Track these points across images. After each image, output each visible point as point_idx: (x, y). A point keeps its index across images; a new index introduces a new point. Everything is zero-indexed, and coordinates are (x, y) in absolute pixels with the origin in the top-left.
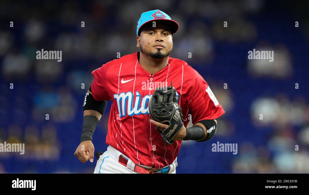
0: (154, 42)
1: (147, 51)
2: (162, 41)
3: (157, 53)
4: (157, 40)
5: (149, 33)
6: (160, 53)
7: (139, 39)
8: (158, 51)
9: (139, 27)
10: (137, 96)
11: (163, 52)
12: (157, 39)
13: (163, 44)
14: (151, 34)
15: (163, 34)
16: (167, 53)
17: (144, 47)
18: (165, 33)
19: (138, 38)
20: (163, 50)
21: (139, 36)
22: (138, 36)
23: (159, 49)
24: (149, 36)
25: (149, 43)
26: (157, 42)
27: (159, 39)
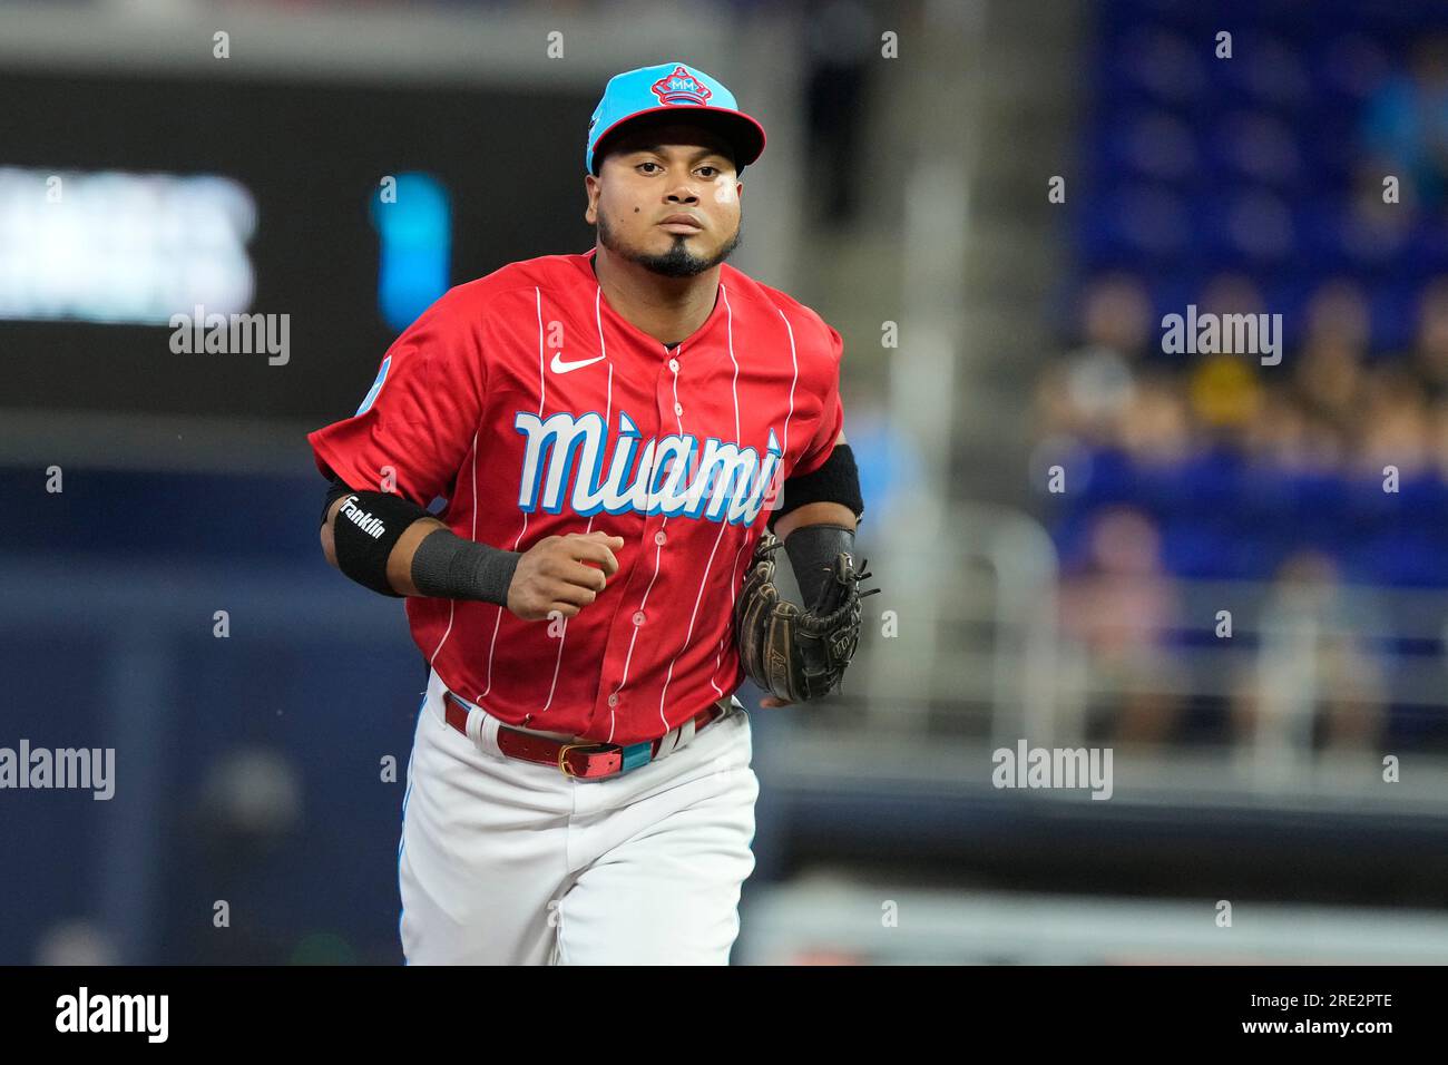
0: (659, 205)
1: (628, 244)
2: (691, 200)
3: (671, 255)
4: (673, 198)
5: (638, 167)
6: (683, 255)
7: (596, 189)
8: (675, 245)
9: (595, 134)
10: (625, 434)
11: (696, 250)
12: (671, 193)
13: (696, 212)
14: (649, 167)
15: (700, 172)
16: (714, 252)
17: (614, 225)
18: (705, 163)
19: (591, 182)
20: (695, 240)
21: (597, 174)
22: (591, 176)
23: (680, 238)
24: (637, 176)
25: (637, 210)
26: (672, 202)
27: (681, 192)
